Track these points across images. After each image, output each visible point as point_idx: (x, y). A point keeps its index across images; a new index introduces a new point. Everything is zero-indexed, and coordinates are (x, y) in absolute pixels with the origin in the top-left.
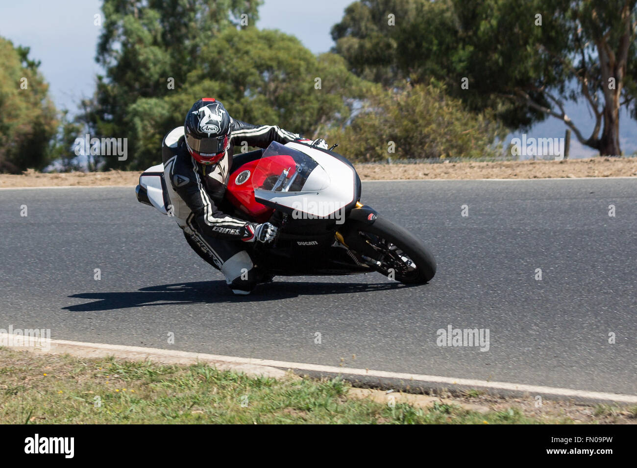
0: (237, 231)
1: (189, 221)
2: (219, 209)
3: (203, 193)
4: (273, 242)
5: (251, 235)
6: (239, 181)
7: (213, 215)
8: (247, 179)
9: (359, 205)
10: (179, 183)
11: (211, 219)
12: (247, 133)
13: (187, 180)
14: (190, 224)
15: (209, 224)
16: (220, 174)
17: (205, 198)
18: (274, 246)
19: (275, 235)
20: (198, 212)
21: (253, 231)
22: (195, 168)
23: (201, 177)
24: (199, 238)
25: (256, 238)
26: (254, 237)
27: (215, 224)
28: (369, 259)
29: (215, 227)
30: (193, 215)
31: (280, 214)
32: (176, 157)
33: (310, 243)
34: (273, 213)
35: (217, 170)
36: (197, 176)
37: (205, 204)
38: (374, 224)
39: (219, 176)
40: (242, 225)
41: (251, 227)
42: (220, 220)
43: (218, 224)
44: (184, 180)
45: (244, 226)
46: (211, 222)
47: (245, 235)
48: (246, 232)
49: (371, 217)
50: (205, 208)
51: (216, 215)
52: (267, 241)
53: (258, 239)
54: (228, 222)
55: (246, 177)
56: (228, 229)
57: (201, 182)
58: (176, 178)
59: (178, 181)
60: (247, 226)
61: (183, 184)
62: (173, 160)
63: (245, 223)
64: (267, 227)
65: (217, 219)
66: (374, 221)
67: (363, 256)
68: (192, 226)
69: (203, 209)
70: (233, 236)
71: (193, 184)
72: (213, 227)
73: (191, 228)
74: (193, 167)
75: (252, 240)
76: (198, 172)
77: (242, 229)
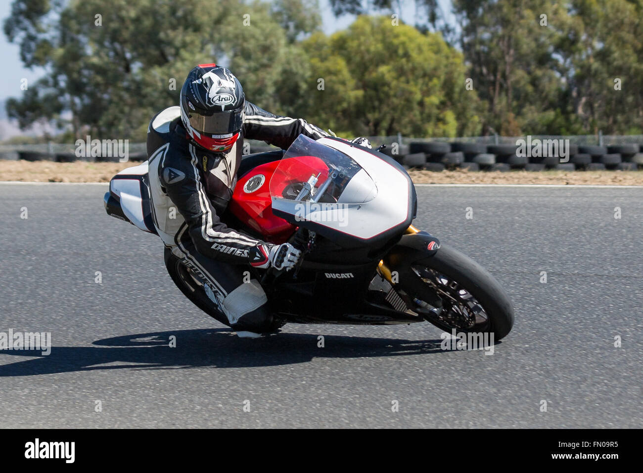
0: (246, 251)
1: (179, 238)
2: (221, 221)
3: (202, 196)
4: (293, 270)
5: (263, 259)
6: (249, 188)
7: (214, 227)
8: (260, 186)
9: (414, 230)
10: (171, 179)
11: (211, 232)
12: (262, 120)
13: (182, 175)
14: (180, 243)
15: (208, 239)
16: (225, 172)
17: (204, 203)
18: (295, 275)
19: (296, 261)
20: (193, 221)
21: (267, 254)
22: (193, 159)
23: (202, 173)
24: (192, 262)
25: (270, 263)
26: (268, 263)
27: (216, 240)
28: (424, 304)
29: (216, 245)
30: (187, 226)
31: (306, 233)
32: (168, 145)
33: (343, 276)
34: (295, 231)
35: (222, 166)
36: (196, 172)
37: (204, 211)
38: (436, 256)
39: (224, 174)
40: (253, 245)
41: (265, 249)
42: (223, 235)
43: (219, 241)
44: (178, 176)
45: (256, 246)
46: (210, 237)
47: (256, 258)
48: (258, 255)
49: (432, 246)
50: (204, 216)
51: (218, 227)
52: (285, 268)
53: (273, 265)
54: (233, 238)
55: (259, 183)
56: (232, 249)
57: (200, 181)
58: (166, 173)
59: (170, 175)
60: (260, 247)
61: (176, 180)
62: (164, 150)
63: (257, 242)
64: (285, 249)
65: (218, 233)
66: (435, 251)
67: (416, 299)
68: (182, 246)
69: (201, 218)
70: (239, 258)
71: (190, 182)
72: (214, 243)
73: (180, 248)
74: (191, 159)
75: (265, 266)
76: (198, 166)
77: (253, 250)
